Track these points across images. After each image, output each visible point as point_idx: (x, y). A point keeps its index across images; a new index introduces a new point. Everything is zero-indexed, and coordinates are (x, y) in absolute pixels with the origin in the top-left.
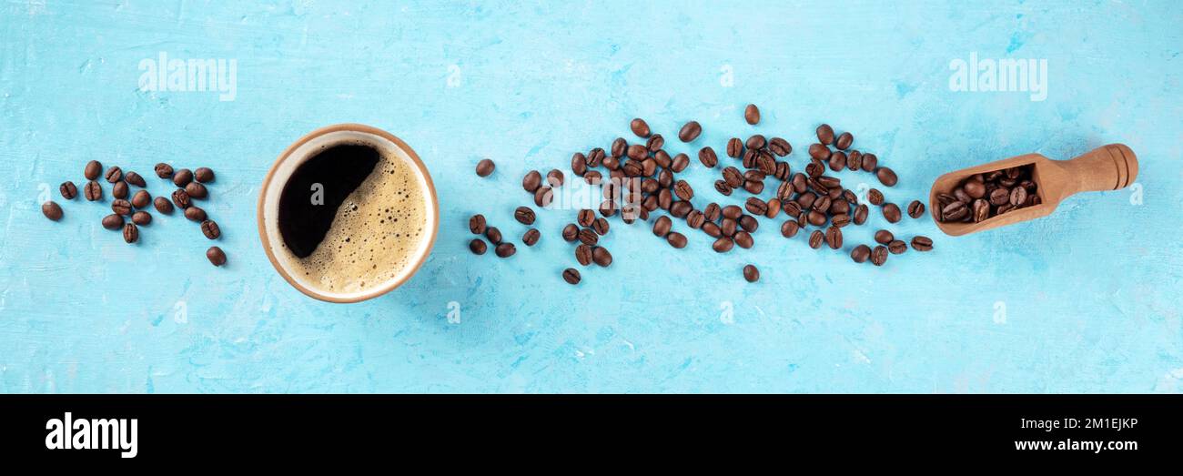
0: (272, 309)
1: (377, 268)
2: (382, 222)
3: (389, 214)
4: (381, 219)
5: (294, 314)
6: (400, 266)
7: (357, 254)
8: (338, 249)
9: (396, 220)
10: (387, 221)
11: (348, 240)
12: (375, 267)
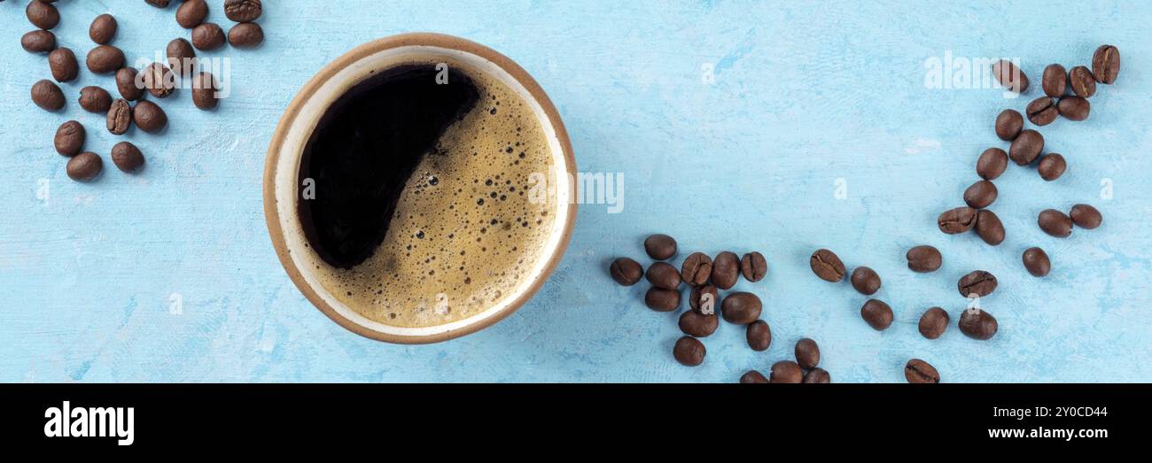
0: (277, 347)
1: (472, 283)
2: (481, 202)
3: (493, 188)
4: (477, 198)
5: (317, 354)
6: (511, 278)
7: (438, 260)
8: (406, 251)
9: (503, 198)
10: (488, 201)
11: (421, 235)
12: (468, 281)
